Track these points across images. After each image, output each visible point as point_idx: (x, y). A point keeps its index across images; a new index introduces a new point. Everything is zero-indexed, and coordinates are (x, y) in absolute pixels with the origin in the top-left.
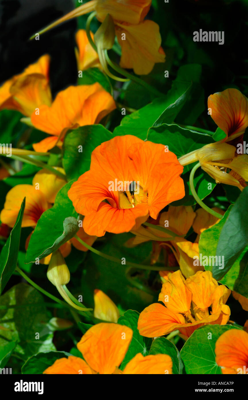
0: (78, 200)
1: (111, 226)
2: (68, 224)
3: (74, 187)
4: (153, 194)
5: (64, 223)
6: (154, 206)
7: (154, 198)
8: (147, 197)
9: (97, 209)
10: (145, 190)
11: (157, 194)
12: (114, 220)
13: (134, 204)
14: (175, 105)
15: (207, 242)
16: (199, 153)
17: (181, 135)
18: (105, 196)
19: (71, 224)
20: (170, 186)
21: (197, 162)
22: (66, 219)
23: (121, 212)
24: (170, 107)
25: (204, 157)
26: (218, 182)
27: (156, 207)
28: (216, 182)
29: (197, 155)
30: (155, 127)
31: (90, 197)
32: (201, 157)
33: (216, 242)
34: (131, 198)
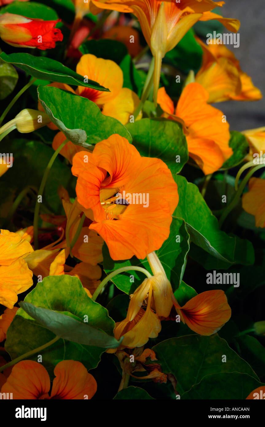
0: (109, 145)
1: (83, 182)
2: (79, 134)
3: (122, 141)
4: (115, 225)
5: (79, 129)
6: (102, 227)
7: (111, 226)
8: (112, 219)
9: (99, 166)
10: (120, 217)
11: (116, 230)
12: (89, 185)
13: (105, 205)
14: (209, 246)
15: (68, 284)
16: (162, 277)
17: (179, 253)
18: (113, 174)
19: (79, 137)
20: (123, 244)
21: (152, 274)
22: (84, 132)
23: (97, 193)
24: (206, 241)
25: (158, 282)
26: (132, 297)
27: (101, 229)
28: (131, 295)
29: (160, 274)
30: (185, 225)
31: (112, 159)
32: (157, 278)
33: (68, 294)
34: (111, 201)
